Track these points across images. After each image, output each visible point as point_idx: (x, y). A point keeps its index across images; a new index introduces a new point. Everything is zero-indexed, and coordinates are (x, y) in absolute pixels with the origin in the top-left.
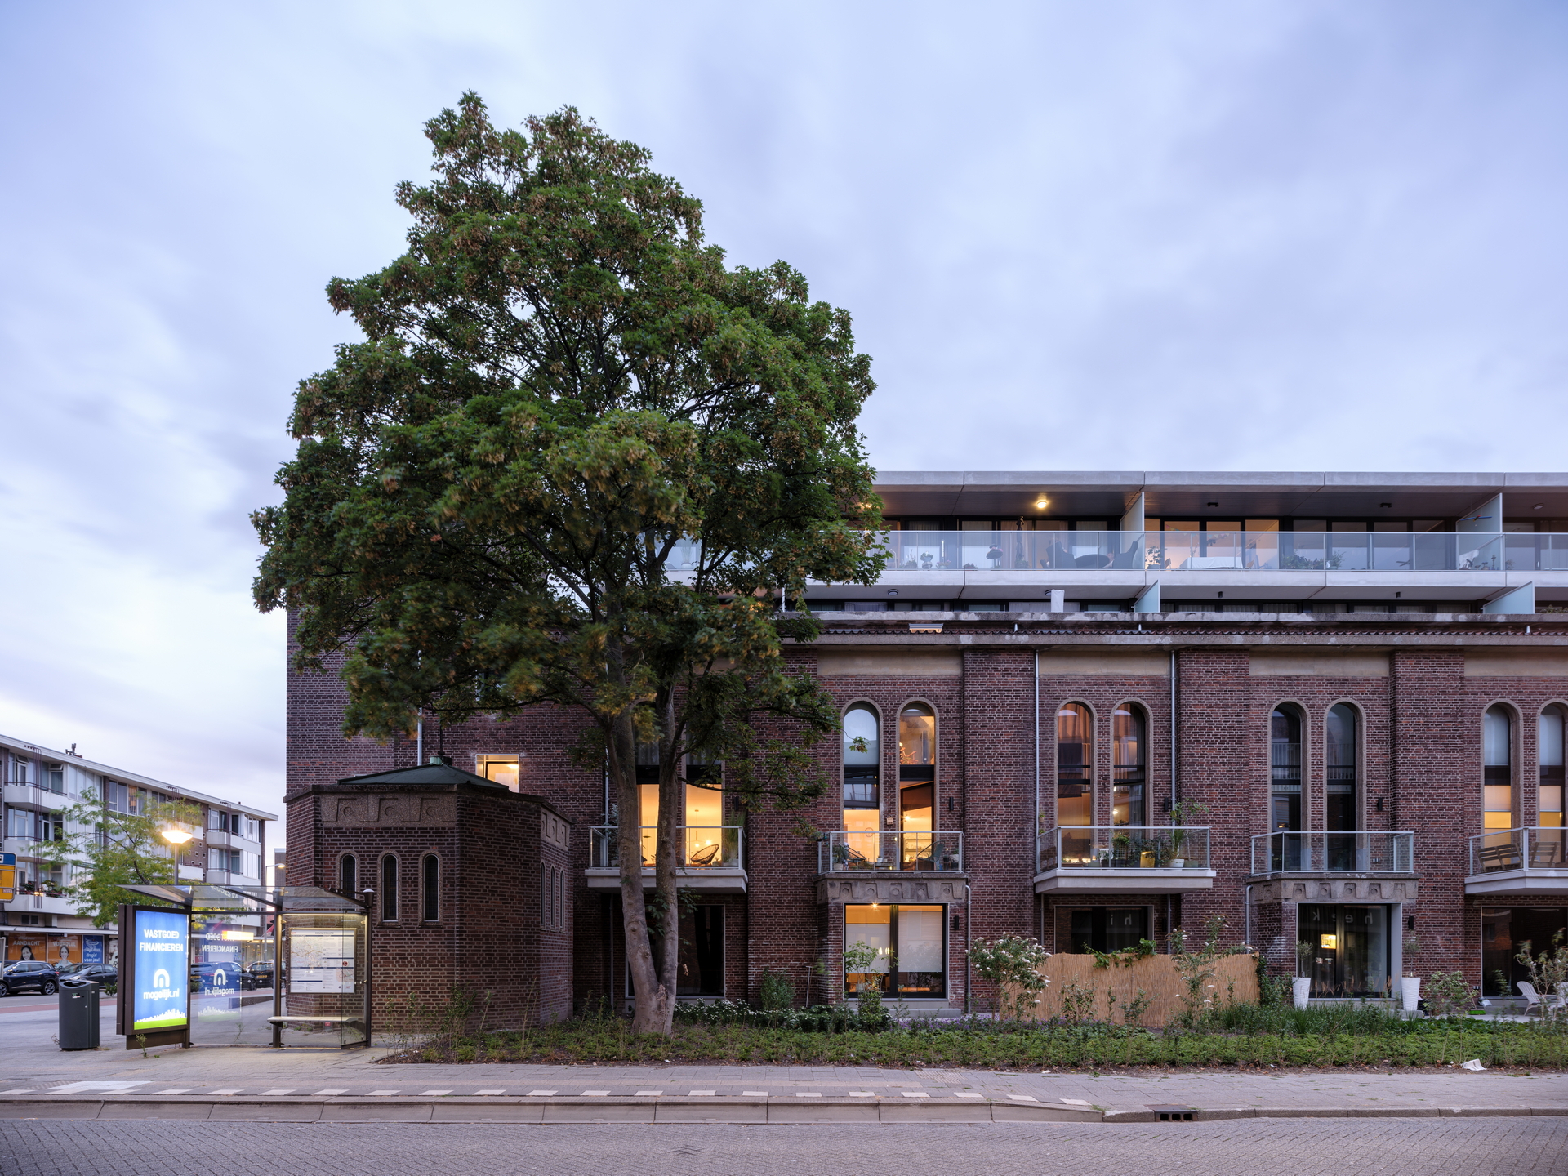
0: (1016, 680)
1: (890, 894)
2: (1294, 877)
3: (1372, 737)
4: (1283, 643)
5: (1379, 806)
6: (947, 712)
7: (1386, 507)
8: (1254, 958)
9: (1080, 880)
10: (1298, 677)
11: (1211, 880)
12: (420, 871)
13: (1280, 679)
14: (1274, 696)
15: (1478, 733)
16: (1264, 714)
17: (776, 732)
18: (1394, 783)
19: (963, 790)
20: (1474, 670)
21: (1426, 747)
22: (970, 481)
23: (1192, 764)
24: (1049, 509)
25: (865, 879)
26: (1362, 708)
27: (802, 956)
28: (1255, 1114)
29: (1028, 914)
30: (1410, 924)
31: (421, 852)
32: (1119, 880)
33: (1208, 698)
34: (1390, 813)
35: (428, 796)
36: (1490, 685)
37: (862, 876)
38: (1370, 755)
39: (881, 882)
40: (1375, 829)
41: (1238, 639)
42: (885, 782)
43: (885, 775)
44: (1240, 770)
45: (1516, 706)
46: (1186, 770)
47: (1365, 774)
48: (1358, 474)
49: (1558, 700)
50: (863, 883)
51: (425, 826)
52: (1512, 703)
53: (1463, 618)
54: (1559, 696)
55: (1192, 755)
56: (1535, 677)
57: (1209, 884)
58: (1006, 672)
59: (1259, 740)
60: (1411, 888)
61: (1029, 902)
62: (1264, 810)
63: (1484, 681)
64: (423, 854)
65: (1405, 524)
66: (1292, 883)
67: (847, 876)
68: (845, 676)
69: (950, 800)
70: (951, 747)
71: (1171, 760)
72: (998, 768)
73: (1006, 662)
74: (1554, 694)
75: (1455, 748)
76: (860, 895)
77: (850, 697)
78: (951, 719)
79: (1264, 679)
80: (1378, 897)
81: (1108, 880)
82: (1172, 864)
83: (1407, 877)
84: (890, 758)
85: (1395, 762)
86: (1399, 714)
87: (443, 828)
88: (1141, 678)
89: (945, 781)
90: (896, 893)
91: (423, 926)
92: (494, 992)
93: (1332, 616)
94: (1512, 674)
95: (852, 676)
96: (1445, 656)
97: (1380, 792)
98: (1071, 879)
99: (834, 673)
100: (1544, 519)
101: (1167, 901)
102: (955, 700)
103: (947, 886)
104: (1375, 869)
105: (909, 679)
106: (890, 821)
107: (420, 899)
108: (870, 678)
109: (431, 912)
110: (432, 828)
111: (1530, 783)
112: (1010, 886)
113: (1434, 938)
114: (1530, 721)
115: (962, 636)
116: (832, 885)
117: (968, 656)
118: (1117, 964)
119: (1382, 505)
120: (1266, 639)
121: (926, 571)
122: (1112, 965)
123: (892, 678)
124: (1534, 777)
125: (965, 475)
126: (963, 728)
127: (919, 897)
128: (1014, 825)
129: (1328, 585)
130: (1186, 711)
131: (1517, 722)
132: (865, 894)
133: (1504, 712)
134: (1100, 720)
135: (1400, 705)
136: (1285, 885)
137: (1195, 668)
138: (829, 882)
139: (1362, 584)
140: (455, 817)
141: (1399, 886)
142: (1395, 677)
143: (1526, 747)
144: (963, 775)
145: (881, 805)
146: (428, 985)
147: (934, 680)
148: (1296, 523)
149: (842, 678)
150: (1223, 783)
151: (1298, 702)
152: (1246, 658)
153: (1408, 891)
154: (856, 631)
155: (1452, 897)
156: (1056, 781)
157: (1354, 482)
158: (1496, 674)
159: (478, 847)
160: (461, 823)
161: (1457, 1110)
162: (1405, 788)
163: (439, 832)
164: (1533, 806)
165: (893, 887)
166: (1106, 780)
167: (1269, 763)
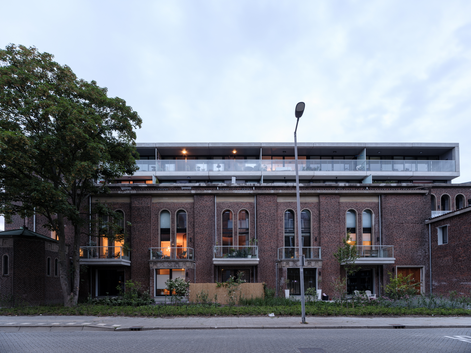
0: (209, 203)
1: (168, 266)
2: (285, 260)
3: (314, 219)
4: (285, 192)
5: (316, 240)
6: (190, 213)
7: (335, 152)
8: (263, 284)
9: (220, 261)
10: (292, 202)
11: (258, 261)
12: (3, 260)
13: (287, 203)
14: (285, 208)
15: (345, 218)
16: (282, 212)
17: (139, 219)
18: (320, 233)
19: (194, 236)
20: (343, 200)
21: (329, 222)
22: (210, 145)
23: (260, 228)
24: (236, 153)
25: (161, 262)
26: (311, 211)
27: (146, 284)
28: (158, 329)
29: (213, 272)
30: (320, 274)
31: (3, 255)
32: (231, 261)
33: (265, 208)
34: (318, 241)
35: (5, 238)
36: (348, 204)
37: (159, 261)
38: (313, 224)
39: (165, 262)
40: (315, 246)
41: (272, 191)
42: (172, 233)
43: (172, 231)
44: (274, 229)
45: (356, 210)
46: (259, 229)
47: (312, 230)
48: (323, 143)
49: (368, 209)
50: (160, 263)
51: (4, 247)
52: (355, 209)
53: (347, 184)
54: (368, 207)
55: (260, 225)
56: (361, 202)
57: (257, 263)
58: (207, 201)
59: (281, 221)
60: (320, 264)
61: (213, 268)
62: (282, 241)
63: (346, 203)
64: (4, 255)
65: (343, 157)
66: (285, 262)
67: (155, 261)
68: (160, 202)
69: (191, 238)
70: (191, 223)
71: (255, 227)
72: (204, 229)
73: (206, 198)
74: (366, 207)
75: (337, 223)
76: (159, 266)
77: (161, 208)
78: (191, 215)
79: (282, 203)
80: (311, 266)
81: (228, 261)
82: (248, 257)
83: (319, 260)
84: (173, 226)
85: (320, 227)
86: (321, 213)
87: (9, 248)
88: (246, 203)
89: (189, 233)
90: (170, 265)
91: (3, 276)
92: (27, 295)
93: (309, 184)
94: (354, 201)
95: (162, 202)
96: (334, 196)
97: (316, 235)
98: (217, 261)
99: (157, 202)
100: (383, 156)
101: (254, 267)
102: (192, 209)
103: (185, 264)
104: (315, 258)
105: (179, 203)
106: (173, 244)
107: (3, 268)
108: (167, 203)
109: (6, 272)
110: (6, 248)
111: (360, 233)
112: (207, 263)
113: (331, 278)
114: (360, 215)
115: (192, 191)
116: (151, 263)
117: (195, 196)
118: (223, 286)
119: (334, 152)
120: (280, 191)
121: (199, 172)
122: (222, 286)
123: (174, 203)
124: (361, 231)
125: (209, 143)
126: (194, 218)
127: (176, 267)
128: (209, 246)
129: (315, 175)
130: (259, 212)
131: (356, 215)
132: (161, 266)
133: (352, 211)
134: (234, 215)
135: (321, 210)
136: (283, 263)
137: (262, 199)
138: (150, 262)
139: (325, 175)
140: (12, 244)
141: (317, 263)
142: (320, 202)
143: (359, 222)
144: (194, 231)
145: (171, 240)
146: (5, 293)
147: (186, 204)
148: (311, 157)
149: (159, 203)
150: (269, 233)
151: (292, 209)
152: (276, 197)
153: (319, 264)
154: (161, 189)
155: (337, 266)
156: (222, 233)
157: (322, 145)
158: (350, 201)
159: (21, 253)
160: (14, 246)
161: (216, 327)
162: (323, 234)
163: (8, 249)
164: (361, 239)
165: (169, 264)
166: (236, 232)
167: (284, 227)
